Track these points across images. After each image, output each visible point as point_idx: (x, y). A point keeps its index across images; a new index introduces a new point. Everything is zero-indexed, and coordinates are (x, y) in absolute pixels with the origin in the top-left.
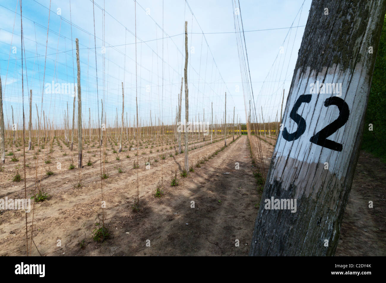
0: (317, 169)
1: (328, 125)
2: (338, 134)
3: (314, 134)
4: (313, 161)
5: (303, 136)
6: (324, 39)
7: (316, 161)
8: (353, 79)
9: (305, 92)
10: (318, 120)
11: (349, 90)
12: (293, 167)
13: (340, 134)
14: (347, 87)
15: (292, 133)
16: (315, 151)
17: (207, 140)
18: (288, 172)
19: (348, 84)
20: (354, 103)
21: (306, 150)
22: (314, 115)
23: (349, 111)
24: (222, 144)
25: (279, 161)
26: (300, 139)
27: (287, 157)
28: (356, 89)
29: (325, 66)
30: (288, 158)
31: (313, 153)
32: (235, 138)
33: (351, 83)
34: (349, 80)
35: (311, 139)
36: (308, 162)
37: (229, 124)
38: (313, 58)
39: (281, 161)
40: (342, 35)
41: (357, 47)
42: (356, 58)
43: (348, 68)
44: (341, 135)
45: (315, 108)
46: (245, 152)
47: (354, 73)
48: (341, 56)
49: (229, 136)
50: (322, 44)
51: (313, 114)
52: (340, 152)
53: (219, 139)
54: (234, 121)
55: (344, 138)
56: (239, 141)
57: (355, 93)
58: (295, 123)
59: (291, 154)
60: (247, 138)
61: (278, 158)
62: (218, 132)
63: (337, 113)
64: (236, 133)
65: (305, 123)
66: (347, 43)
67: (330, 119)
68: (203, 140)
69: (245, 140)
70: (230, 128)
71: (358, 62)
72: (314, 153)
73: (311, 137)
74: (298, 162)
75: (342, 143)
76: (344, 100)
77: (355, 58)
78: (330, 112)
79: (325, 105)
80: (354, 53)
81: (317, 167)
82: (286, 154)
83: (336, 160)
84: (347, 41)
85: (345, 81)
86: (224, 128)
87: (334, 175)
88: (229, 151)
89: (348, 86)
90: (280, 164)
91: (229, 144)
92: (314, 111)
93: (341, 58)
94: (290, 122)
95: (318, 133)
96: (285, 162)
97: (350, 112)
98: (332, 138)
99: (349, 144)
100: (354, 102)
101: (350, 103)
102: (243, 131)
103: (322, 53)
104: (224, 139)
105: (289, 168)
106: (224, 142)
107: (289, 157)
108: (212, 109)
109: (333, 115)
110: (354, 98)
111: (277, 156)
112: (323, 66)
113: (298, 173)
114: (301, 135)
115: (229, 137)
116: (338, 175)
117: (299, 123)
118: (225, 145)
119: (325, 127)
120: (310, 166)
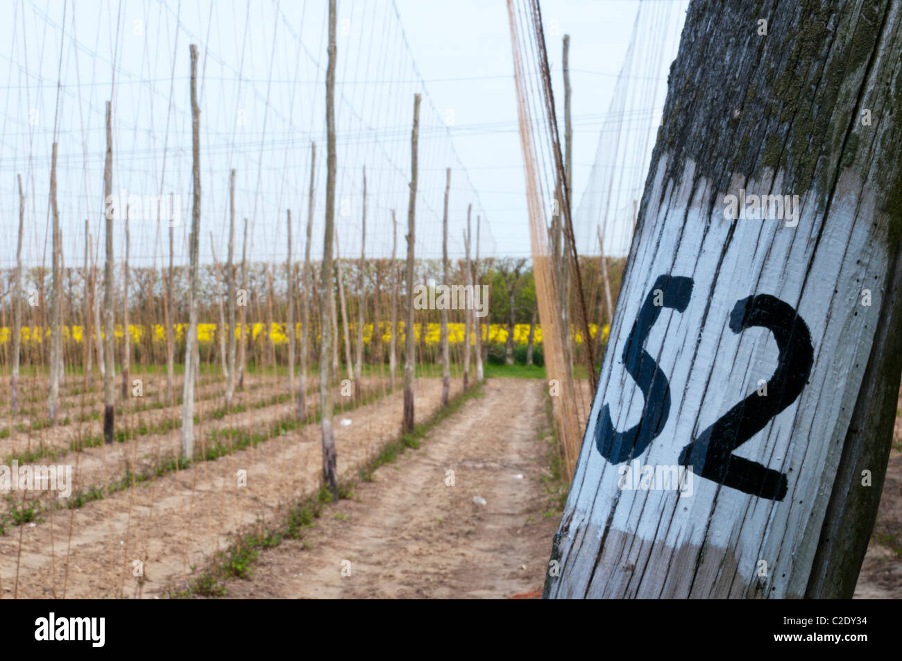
0: (699, 570)
1: (740, 404)
2: (773, 437)
3: (693, 438)
4: (686, 540)
5: (657, 441)
6: (742, 60)
7: (697, 540)
8: (828, 230)
9: (673, 264)
10: (708, 383)
11: (813, 273)
12: (623, 564)
13: (780, 435)
14: (807, 260)
15: (627, 430)
16: (695, 501)
17: (143, 431)
18: (603, 585)
19: (811, 250)
20: (831, 321)
21: (664, 499)
22: (696, 362)
23: (811, 350)
24: (290, 467)
25: (576, 547)
26: (648, 454)
27: (603, 527)
28: (838, 266)
29: (740, 170)
30: (607, 530)
31: (686, 509)
32: (425, 403)
33: (819, 246)
34: (815, 234)
35: (682, 454)
36: (671, 543)
37: (362, 263)
38: (705, 127)
39: (583, 546)
40: (798, 56)
41: (844, 109)
42: (839, 151)
43: (810, 187)
44: (784, 437)
45: (700, 335)
46: (521, 543)
47: (832, 207)
48: (791, 140)
49: (366, 382)
50: (734, 78)
51: (694, 358)
52: (777, 503)
53: (268, 416)
54: (410, 238)
55: (791, 451)
56: (460, 441)
57: (834, 282)
58: (638, 389)
59: (616, 516)
60: (538, 409)
61: (574, 532)
62: (250, 346)
63: (772, 357)
64: (428, 357)
65: (668, 389)
66: (810, 90)
67: (747, 380)
68: (97, 428)
69: (522, 427)
70: (373, 306)
71: (844, 165)
72: (689, 508)
73: (684, 448)
74: (637, 545)
75: (786, 470)
76: (794, 308)
77: (835, 151)
78: (749, 352)
79: (731, 326)
80: (836, 131)
81: (699, 560)
82: (600, 518)
83: (764, 534)
84: (811, 83)
85: (801, 238)
86: (319, 301)
87: (757, 589)
88: (367, 535)
89: (809, 255)
90: (579, 558)
91: (366, 472)
92: (697, 347)
93: (789, 146)
94: (622, 383)
95: (704, 433)
96: (597, 547)
97: (815, 354)
98: (750, 450)
99: (811, 472)
100: (829, 317)
101: (817, 322)
102: (502, 335)
103: (731, 115)
104: (319, 419)
105: (609, 572)
106: (317, 454)
107: (611, 528)
108: (196, 112)
109: (755, 363)
110: (832, 303)
111: (573, 526)
112: (732, 172)
113: (636, 587)
114: (654, 437)
115: (361, 399)
116: (774, 589)
117: (650, 392)
118: (328, 475)
119: (729, 409)
120: (676, 556)
